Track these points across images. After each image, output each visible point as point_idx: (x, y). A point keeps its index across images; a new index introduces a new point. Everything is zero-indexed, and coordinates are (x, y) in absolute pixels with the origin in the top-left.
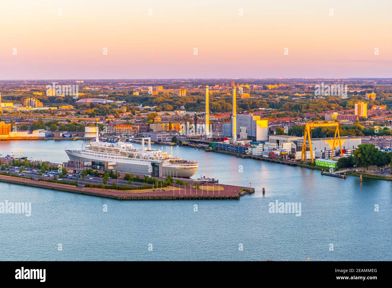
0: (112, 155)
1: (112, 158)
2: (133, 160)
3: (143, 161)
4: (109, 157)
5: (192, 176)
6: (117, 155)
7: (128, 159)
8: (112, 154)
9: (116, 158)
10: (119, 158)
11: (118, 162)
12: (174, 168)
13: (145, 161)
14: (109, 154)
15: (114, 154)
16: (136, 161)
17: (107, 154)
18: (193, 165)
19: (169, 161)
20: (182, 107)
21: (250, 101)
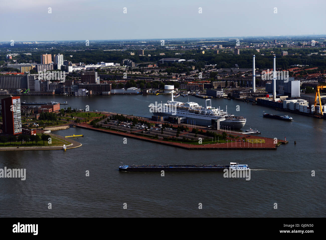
0: (183, 111)
1: (183, 113)
2: (198, 115)
3: (206, 116)
4: (181, 113)
5: (241, 128)
6: (186, 112)
7: (195, 115)
9: (186, 114)
10: (188, 114)
11: (187, 116)
12: (228, 122)
13: (207, 117)
14: (181, 111)
15: (184, 111)
16: (200, 117)
17: (179, 111)
18: (242, 121)
19: (224, 117)
20: (236, 65)
21: (288, 59)
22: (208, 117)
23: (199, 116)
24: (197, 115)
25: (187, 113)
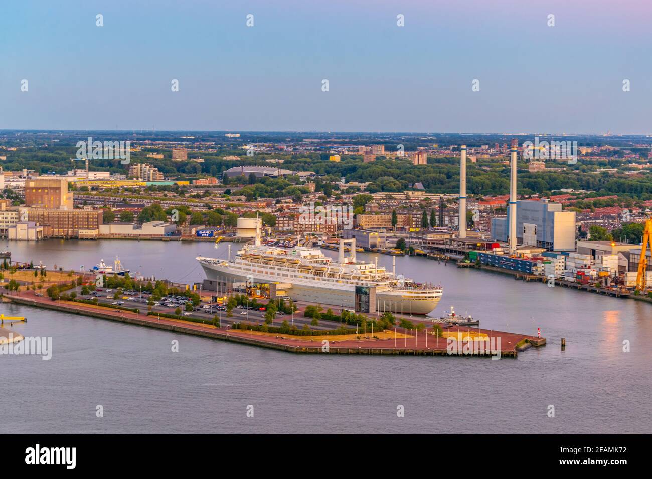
0: (283, 270)
1: (284, 275)
2: (323, 280)
3: (340, 282)
4: (279, 274)
5: (430, 311)
6: (292, 271)
7: (313, 278)
8: (284, 268)
9: (292, 276)
10: (296, 276)
11: (294, 282)
12: (397, 296)
14: (278, 269)
15: (287, 268)
16: (327, 282)
17: (274, 268)
18: (433, 292)
19: (388, 283)
20: (419, 185)
21: (546, 176)
22: (346, 282)
23: (324, 282)
24: (318, 279)
25: (294, 274)
